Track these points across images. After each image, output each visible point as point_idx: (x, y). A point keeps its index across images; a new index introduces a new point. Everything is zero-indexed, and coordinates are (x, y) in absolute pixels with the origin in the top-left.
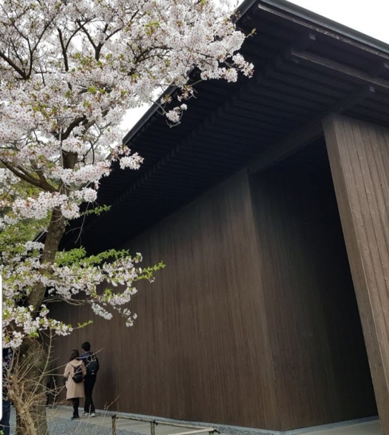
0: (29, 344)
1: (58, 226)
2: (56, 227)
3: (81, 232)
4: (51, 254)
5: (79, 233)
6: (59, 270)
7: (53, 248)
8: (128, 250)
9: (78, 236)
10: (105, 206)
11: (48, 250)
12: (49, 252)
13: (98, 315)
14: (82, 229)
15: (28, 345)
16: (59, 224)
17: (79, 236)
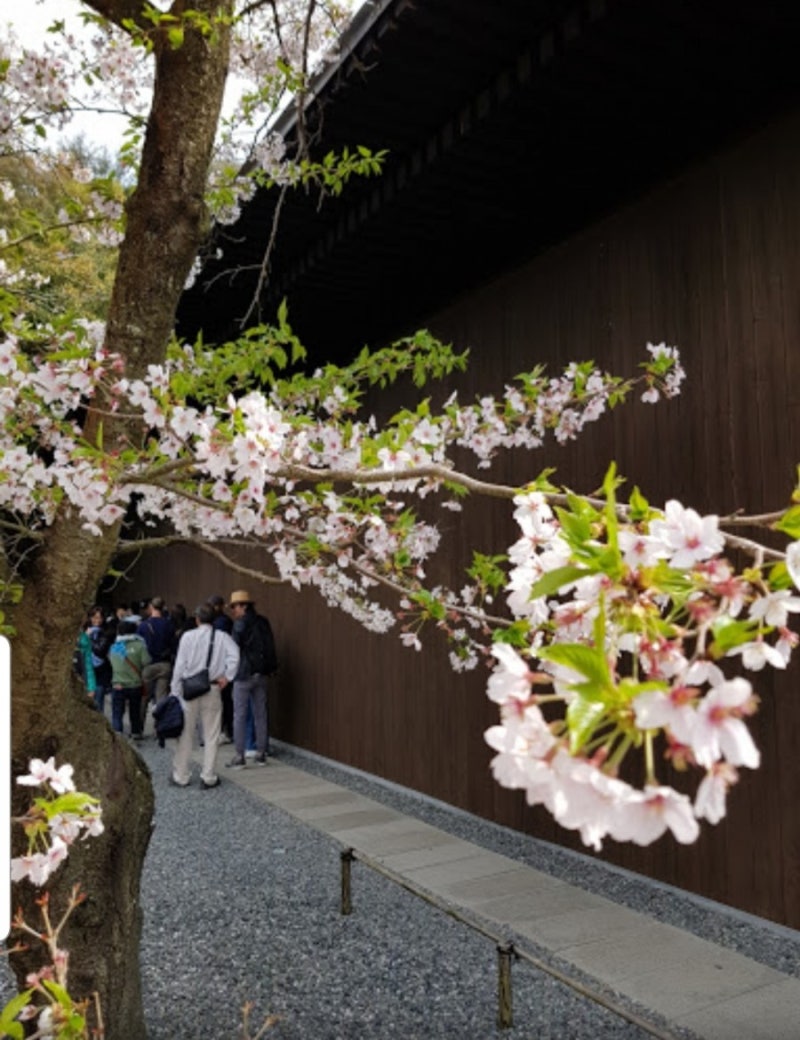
0: (61, 734)
1: (176, 198)
2: (163, 201)
3: (260, 282)
4: (144, 341)
5: (254, 289)
6: (184, 420)
7: (151, 313)
8: (467, 352)
9: (252, 297)
10: (364, 151)
11: (129, 319)
12: (136, 330)
13: (338, 609)
14: (264, 273)
15: (53, 737)
16: (179, 189)
17: (256, 299)
